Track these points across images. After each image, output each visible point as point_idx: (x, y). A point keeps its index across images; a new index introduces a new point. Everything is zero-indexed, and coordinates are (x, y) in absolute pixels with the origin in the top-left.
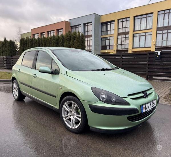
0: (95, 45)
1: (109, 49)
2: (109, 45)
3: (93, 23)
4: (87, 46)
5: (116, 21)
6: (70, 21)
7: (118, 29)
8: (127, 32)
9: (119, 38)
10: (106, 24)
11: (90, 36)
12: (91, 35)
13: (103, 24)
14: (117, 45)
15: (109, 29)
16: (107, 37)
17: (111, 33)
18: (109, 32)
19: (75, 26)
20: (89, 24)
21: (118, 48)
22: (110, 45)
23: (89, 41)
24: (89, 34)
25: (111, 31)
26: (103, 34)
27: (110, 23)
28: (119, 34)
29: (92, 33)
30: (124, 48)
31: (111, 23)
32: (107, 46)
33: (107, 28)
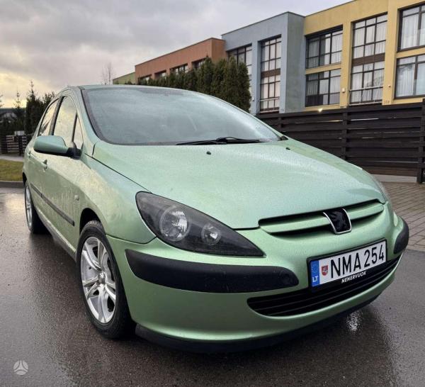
0: (287, 95)
1: (327, 103)
2: (327, 92)
3: (284, 39)
4: (269, 98)
5: (347, 29)
6: (225, 38)
7: (353, 48)
8: (379, 55)
9: (354, 72)
10: (320, 36)
11: (276, 72)
12: (280, 69)
13: (310, 38)
14: (351, 92)
15: (327, 50)
16: (323, 73)
17: (333, 62)
18: (327, 58)
19: (237, 49)
20: (273, 41)
21: (353, 101)
22: (331, 92)
23: (272, 86)
24: (272, 68)
25: (332, 55)
26: (310, 65)
27: (329, 35)
28: (354, 62)
29: (282, 64)
30: (369, 99)
31: (333, 34)
32: (322, 95)
33: (321, 48)
